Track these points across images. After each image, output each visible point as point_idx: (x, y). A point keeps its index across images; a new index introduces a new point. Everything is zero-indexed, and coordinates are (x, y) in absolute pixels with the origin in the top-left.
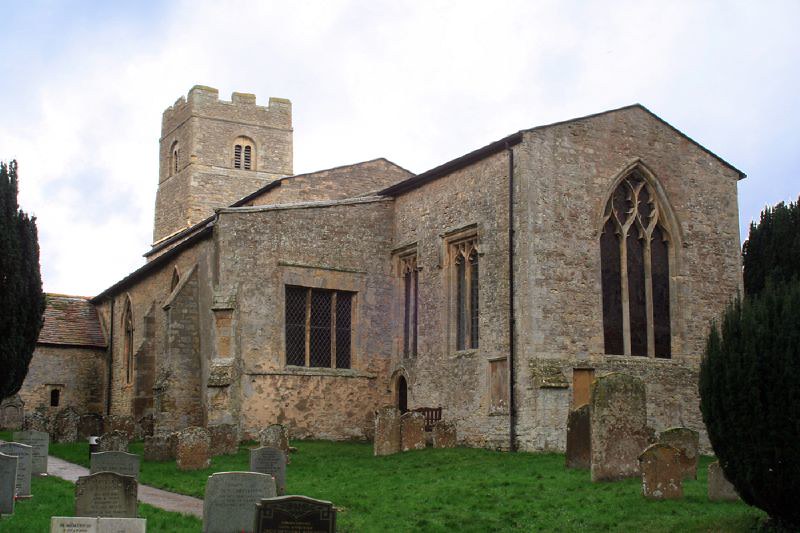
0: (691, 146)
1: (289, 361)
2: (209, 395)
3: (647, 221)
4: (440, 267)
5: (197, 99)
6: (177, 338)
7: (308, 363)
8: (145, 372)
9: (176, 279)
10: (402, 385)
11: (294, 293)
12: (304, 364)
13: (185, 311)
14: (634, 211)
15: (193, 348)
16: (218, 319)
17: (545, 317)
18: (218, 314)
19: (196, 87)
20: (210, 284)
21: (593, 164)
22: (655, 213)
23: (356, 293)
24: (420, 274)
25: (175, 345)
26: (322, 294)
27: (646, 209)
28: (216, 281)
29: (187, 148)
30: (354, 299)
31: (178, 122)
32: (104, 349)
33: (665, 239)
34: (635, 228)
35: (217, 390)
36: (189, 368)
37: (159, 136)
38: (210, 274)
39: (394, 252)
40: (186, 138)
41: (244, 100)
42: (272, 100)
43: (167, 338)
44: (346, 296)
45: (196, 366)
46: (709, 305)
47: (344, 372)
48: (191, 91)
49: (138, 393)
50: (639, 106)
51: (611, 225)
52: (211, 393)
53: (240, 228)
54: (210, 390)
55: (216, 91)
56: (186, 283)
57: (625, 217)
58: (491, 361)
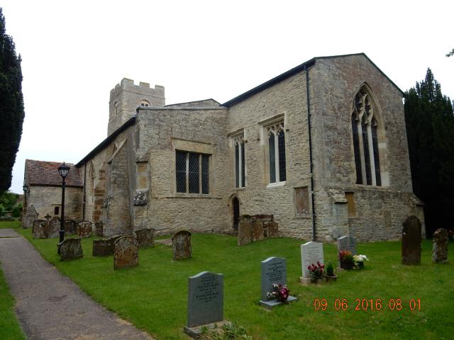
0: (385, 78)
1: (178, 191)
2: (134, 210)
3: (368, 114)
4: (259, 140)
5: (124, 84)
6: (116, 179)
7: (188, 191)
8: (100, 197)
9: (115, 148)
10: (236, 202)
11: (181, 154)
12: (185, 192)
13: (120, 164)
14: (363, 109)
15: (126, 184)
16: (139, 167)
17: (330, 163)
18: (139, 164)
19: (125, 79)
20: (134, 149)
21: (346, 82)
22: (371, 111)
23: (211, 155)
24: (245, 144)
25: (115, 182)
26: (194, 155)
27: (368, 108)
28: (138, 147)
29: (121, 104)
30: (210, 158)
31: (116, 94)
32: (82, 187)
33: (375, 125)
34: (364, 118)
35: (139, 207)
36: (123, 194)
37: (109, 101)
38: (134, 144)
39: (229, 135)
40: (120, 100)
41: (145, 85)
42: (156, 86)
43: (110, 179)
44: (206, 157)
45: (127, 194)
46: (397, 159)
47: (206, 195)
48: (122, 81)
49: (96, 208)
50: (363, 54)
51: (354, 115)
52: (135, 209)
53: (151, 117)
54: (136, 207)
55: (133, 81)
56: (121, 149)
57: (359, 111)
58: (296, 188)
